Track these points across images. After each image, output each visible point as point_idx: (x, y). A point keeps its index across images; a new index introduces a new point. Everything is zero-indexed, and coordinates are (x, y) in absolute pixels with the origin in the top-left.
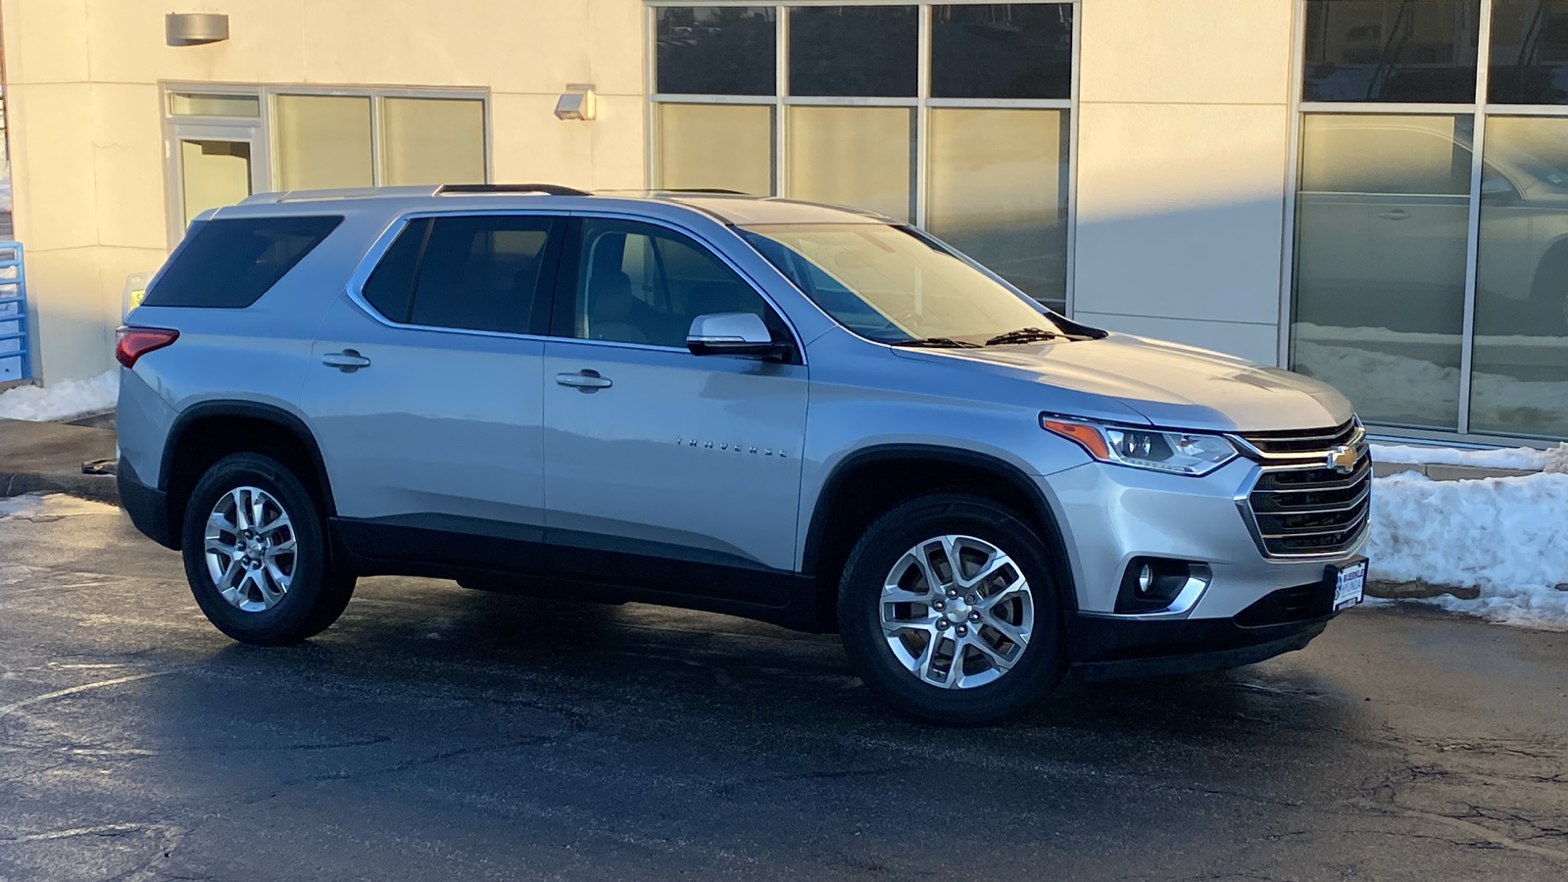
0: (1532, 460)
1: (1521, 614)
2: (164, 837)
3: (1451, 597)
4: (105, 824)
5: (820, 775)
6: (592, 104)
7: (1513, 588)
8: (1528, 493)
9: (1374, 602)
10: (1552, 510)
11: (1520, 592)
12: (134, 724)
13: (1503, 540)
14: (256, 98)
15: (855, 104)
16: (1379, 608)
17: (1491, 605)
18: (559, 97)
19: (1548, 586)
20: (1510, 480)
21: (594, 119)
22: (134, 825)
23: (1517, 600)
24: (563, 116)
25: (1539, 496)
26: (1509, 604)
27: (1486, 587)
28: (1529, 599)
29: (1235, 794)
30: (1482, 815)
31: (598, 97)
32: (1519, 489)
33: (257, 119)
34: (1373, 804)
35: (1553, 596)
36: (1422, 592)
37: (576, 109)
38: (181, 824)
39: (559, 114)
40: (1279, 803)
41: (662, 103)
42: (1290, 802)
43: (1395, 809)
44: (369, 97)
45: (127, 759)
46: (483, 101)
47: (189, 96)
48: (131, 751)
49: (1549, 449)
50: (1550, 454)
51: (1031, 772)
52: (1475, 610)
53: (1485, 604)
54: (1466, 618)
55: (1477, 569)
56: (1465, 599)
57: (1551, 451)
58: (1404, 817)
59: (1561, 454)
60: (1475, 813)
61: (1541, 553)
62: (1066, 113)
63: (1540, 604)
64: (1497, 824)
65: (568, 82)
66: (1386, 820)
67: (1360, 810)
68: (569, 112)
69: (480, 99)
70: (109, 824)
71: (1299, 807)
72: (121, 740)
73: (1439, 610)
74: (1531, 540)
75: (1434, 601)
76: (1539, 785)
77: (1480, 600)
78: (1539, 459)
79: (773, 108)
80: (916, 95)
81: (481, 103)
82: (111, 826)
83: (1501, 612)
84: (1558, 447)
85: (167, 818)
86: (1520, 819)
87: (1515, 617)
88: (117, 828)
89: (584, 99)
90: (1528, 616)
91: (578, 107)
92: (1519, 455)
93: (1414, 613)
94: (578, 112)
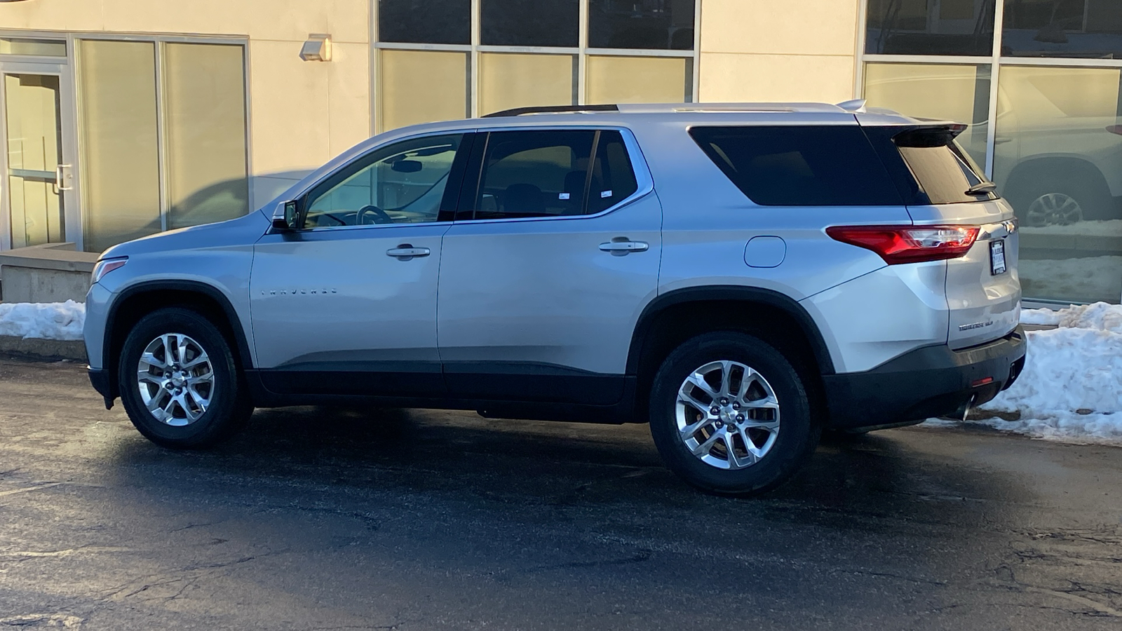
0: (1050, 318)
1: (1053, 432)
2: (64, 625)
3: (999, 420)
4: (13, 615)
5: (574, 565)
6: (329, 49)
7: (1046, 412)
8: (1054, 342)
9: (942, 424)
10: (1072, 354)
11: (1051, 416)
12: (16, 531)
13: (1037, 377)
14: (65, 42)
15: (531, 52)
16: (946, 428)
17: (1030, 425)
18: (303, 43)
19: (1071, 411)
20: (1039, 333)
21: (330, 60)
22: (37, 616)
23: (1049, 421)
24: (306, 57)
25: (1062, 345)
26: (1043, 425)
27: (1025, 412)
28: (1058, 421)
29: (894, 577)
30: (1084, 590)
31: (333, 44)
32: (1047, 339)
33: (65, 58)
34: (1001, 582)
35: (1075, 418)
36: (978, 416)
37: (317, 53)
38: (75, 614)
39: (303, 56)
40: (930, 582)
41: (382, 49)
42: (937, 581)
43: (1018, 586)
44: (154, 42)
45: (18, 560)
46: (243, 46)
47: (10, 40)
48: (20, 553)
49: (1062, 310)
50: (1064, 314)
51: (734, 560)
52: (1017, 429)
53: (1025, 425)
54: (1012, 434)
55: (1018, 399)
56: (1009, 420)
57: (1063, 311)
58: (1027, 592)
59: (1071, 313)
60: (1078, 588)
61: (1065, 387)
62: (690, 61)
63: (1067, 425)
64: (1100, 597)
65: (312, 32)
66: (1014, 594)
67: (992, 587)
68: (311, 55)
69: (241, 45)
70: (17, 615)
71: (945, 585)
72: (9, 544)
73: (991, 430)
74: (1057, 377)
75: (988, 422)
76: (1115, 564)
77: (1022, 421)
78: (1056, 317)
79: (469, 54)
80: (577, 46)
81: (241, 47)
82: (19, 617)
83: (1038, 430)
84: (1069, 308)
85: (62, 609)
86: (1113, 592)
87: (1049, 434)
88: (24, 618)
89: (323, 44)
90: (1058, 433)
91: (319, 51)
92: (1040, 314)
93: (973, 431)
94: (319, 55)
